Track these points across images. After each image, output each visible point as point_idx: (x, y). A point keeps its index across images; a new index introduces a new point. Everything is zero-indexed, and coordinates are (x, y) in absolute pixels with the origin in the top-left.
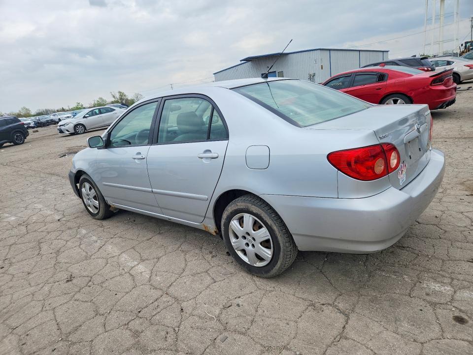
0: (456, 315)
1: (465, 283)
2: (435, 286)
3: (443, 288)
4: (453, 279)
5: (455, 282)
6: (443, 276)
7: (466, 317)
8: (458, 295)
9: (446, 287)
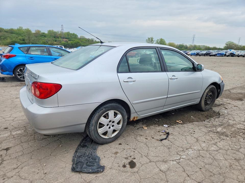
0: (8, 129)
1: (8, 138)
2: (19, 132)
3: (16, 133)
4: (14, 137)
5: (12, 137)
6: (18, 137)
7: (5, 130)
8: (9, 133)
9: (15, 134)
